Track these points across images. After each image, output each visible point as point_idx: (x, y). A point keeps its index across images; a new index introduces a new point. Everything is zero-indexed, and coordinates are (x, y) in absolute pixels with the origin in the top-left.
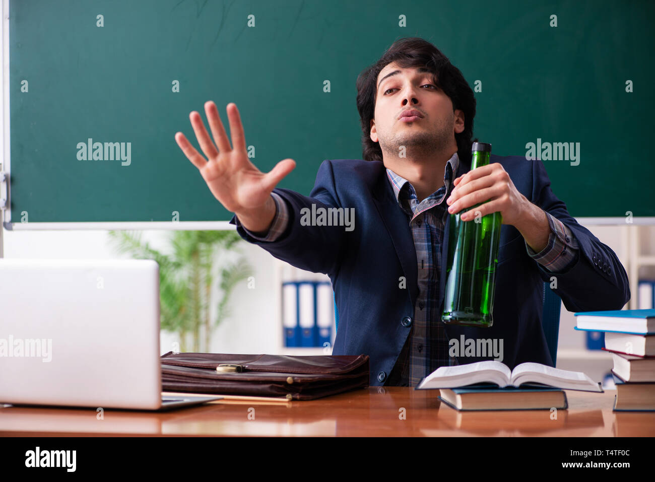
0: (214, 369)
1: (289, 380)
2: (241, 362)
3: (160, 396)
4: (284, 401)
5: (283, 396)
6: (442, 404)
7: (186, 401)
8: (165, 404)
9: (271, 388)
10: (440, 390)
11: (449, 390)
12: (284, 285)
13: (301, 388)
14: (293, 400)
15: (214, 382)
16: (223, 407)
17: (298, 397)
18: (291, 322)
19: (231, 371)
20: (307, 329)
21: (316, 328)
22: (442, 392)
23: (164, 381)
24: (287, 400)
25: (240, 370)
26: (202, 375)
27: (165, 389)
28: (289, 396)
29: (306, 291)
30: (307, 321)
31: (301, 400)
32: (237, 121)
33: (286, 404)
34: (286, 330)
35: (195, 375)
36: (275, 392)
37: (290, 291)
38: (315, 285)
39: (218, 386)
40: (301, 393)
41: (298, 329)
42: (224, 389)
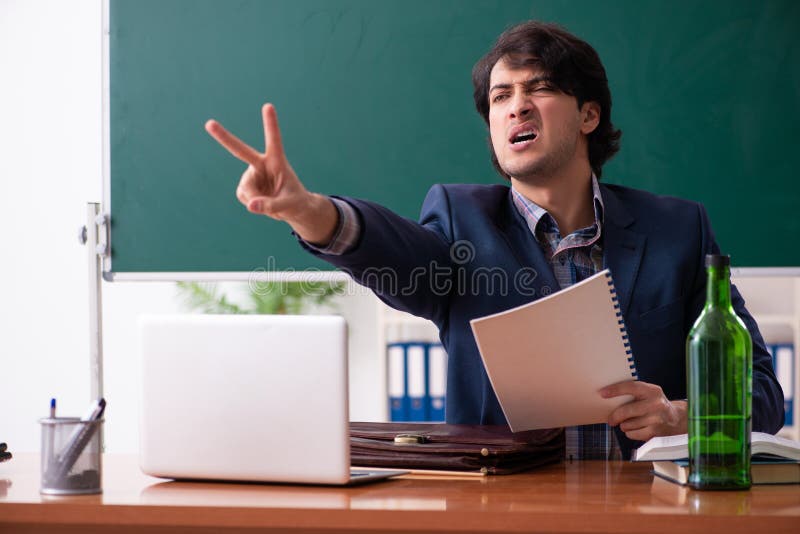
0: (393, 440)
1: (484, 451)
2: (420, 432)
3: (349, 471)
4: (479, 476)
5: (477, 470)
6: (656, 478)
7: (372, 475)
8: (353, 478)
9: (464, 460)
10: (654, 463)
11: (669, 463)
12: (389, 346)
13: (497, 461)
14: (489, 474)
15: (397, 455)
16: (409, 483)
17: (494, 471)
18: (397, 391)
19: (410, 442)
20: (418, 399)
21: (427, 398)
22: (655, 465)
23: (352, 454)
24: (482, 474)
25: (421, 440)
26: (383, 447)
27: (354, 463)
28: (484, 471)
29: (416, 354)
30: (417, 390)
31: (497, 474)
32: (274, 126)
33: (482, 479)
34: (392, 401)
35: (375, 446)
36: (468, 466)
37: (397, 354)
38: (427, 347)
39: (402, 459)
40: (497, 467)
41: (406, 399)
42: (408, 462)
